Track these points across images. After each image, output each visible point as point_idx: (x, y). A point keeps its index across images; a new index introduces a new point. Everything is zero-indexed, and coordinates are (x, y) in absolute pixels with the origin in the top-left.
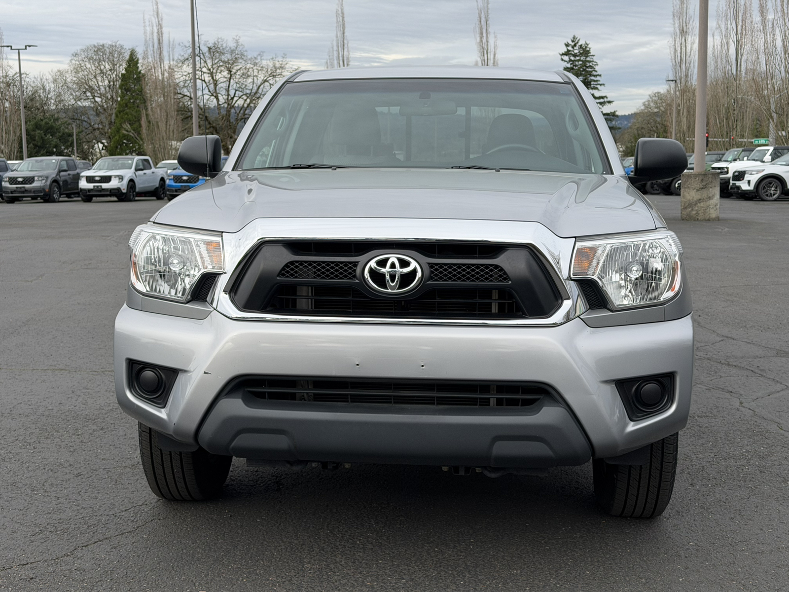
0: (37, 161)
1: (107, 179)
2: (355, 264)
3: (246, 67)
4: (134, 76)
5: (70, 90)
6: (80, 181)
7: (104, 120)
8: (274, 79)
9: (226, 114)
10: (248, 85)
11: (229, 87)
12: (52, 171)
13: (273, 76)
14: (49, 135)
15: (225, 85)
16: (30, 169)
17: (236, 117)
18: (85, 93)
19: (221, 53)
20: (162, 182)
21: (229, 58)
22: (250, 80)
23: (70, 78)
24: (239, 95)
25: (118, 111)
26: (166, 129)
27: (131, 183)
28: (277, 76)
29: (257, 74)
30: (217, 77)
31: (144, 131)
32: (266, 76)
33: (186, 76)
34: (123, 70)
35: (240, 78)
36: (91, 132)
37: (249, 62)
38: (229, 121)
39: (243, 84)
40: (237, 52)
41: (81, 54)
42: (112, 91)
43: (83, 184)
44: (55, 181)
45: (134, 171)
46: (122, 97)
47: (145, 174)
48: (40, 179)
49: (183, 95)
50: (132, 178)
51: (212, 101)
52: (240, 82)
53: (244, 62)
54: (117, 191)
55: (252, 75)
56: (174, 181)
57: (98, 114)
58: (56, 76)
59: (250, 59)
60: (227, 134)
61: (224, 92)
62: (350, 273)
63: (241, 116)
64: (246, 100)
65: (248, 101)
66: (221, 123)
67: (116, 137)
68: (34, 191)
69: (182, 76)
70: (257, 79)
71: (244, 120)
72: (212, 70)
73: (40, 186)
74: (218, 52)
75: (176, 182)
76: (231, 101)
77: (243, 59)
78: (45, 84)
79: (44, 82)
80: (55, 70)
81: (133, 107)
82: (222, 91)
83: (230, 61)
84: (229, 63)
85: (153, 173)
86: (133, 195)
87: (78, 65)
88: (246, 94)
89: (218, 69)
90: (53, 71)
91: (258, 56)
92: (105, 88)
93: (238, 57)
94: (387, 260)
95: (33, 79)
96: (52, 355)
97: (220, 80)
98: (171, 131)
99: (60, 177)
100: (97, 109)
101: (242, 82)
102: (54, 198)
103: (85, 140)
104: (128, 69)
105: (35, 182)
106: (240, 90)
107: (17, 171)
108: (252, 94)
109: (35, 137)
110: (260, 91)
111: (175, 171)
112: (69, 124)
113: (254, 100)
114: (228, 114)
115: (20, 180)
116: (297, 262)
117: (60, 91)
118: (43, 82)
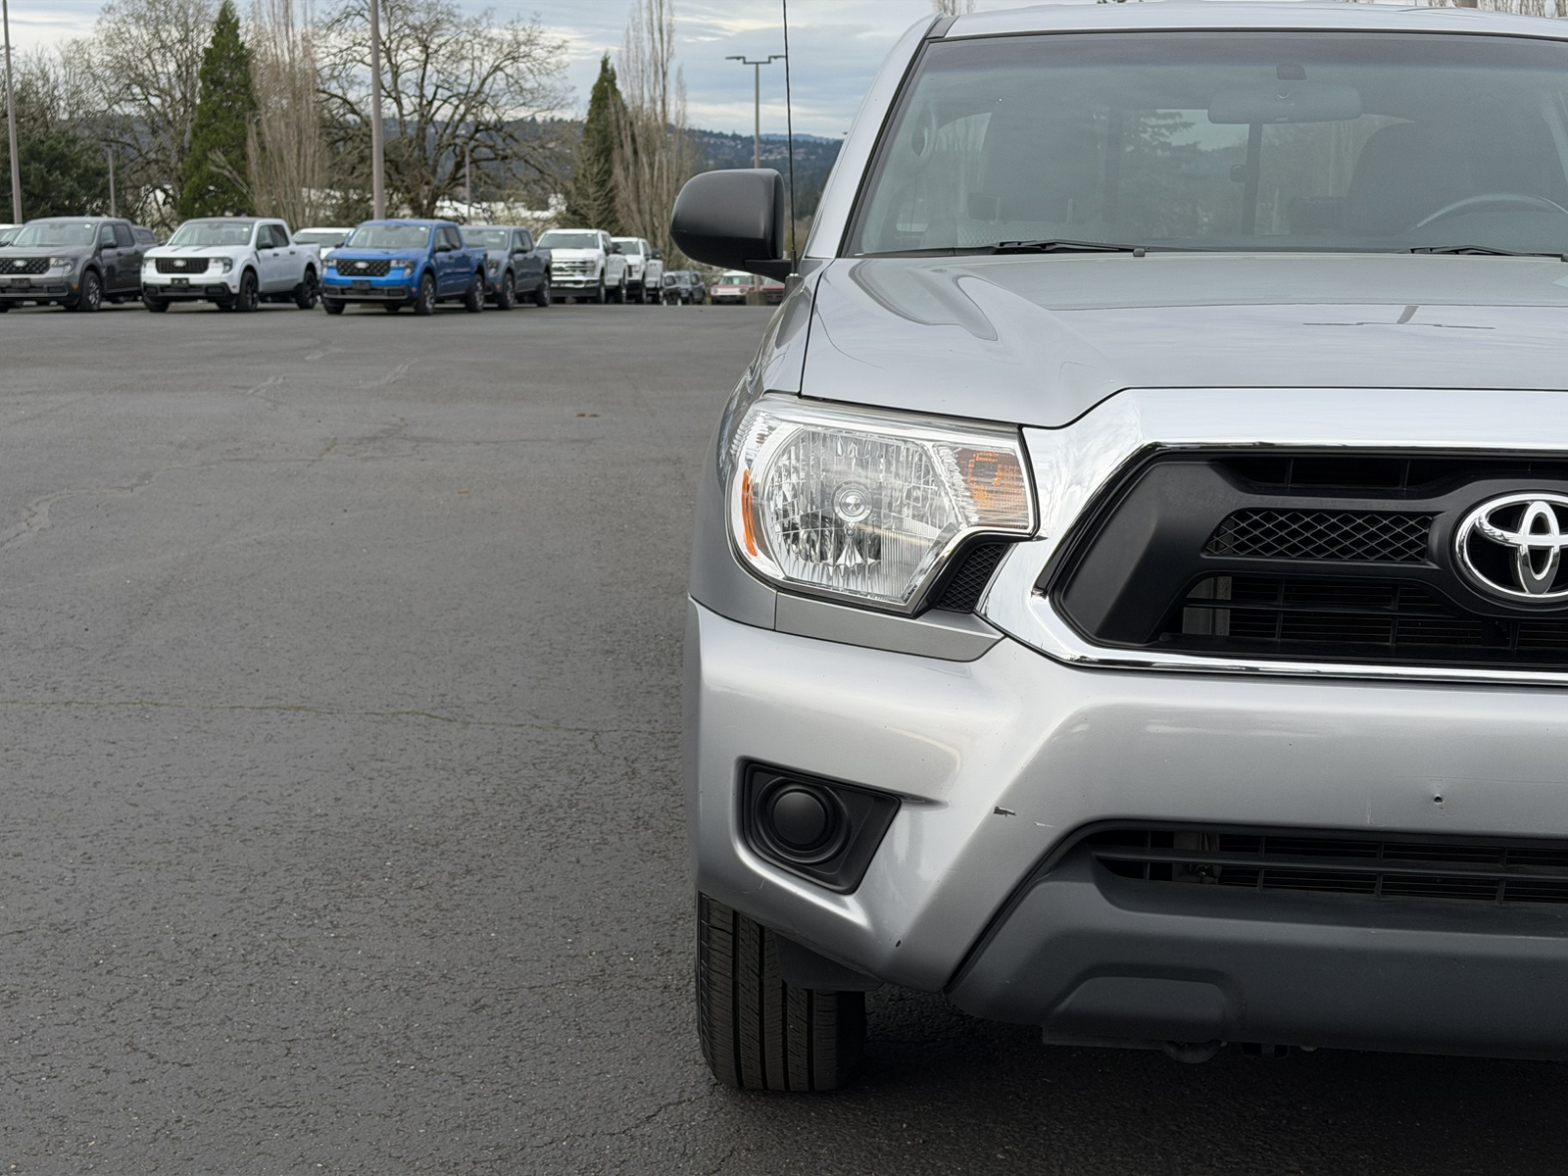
0: (52, 226)
1: (200, 265)
2: (1426, 519)
3: (457, 39)
4: (229, 54)
5: (98, 83)
6: (143, 269)
7: (168, 144)
8: (515, 64)
9: (418, 136)
10: (463, 76)
11: (423, 79)
12: (85, 247)
13: (513, 58)
14: (58, 172)
15: (416, 76)
16: (37, 243)
17: (437, 142)
18: (128, 87)
19: (407, 8)
20: (309, 273)
21: (423, 19)
22: (467, 65)
23: (97, 57)
24: (442, 95)
25: (197, 125)
26: (299, 163)
27: (249, 274)
28: (520, 60)
29: (480, 54)
30: (398, 58)
31: (253, 166)
32: (497, 58)
33: (335, 55)
34: (205, 41)
35: (444, 63)
36: (142, 168)
37: (465, 29)
38: (423, 149)
39: (451, 73)
40: (439, 8)
41: (120, 8)
42: (185, 83)
43: (150, 275)
44: (91, 267)
45: (255, 249)
46: (206, 96)
47: (276, 255)
48: (61, 262)
49: (329, 94)
50: (248, 263)
51: (389, 109)
52: (445, 69)
53: (453, 29)
54: (220, 290)
55: (471, 57)
56: (339, 270)
57: (154, 133)
58: (69, 51)
59: (467, 24)
60: (418, 175)
61: (412, 90)
62: (1411, 545)
63: (448, 140)
64: (457, 107)
65: (462, 108)
66: (407, 155)
67: (193, 179)
68: (48, 288)
69: (328, 56)
70: (481, 64)
71: (453, 147)
72: (388, 45)
73: (61, 278)
74: (400, 8)
75: (342, 274)
76: (428, 108)
77: (451, 22)
78: (47, 69)
79: (45, 65)
80: (68, 40)
81: (229, 117)
82: (408, 87)
83: (424, 27)
84: (424, 31)
85: (292, 253)
86: (253, 299)
87: (114, 30)
88: (457, 95)
89: (400, 42)
90: (64, 42)
91: (481, 17)
92: (169, 80)
93: (442, 19)
94: (1521, 508)
95: (23, 59)
96: (257, 671)
97: (404, 64)
98: (309, 169)
99: (101, 258)
100: (153, 122)
101: (449, 69)
102: (90, 302)
103: (129, 184)
104: (219, 38)
105: (51, 269)
106: (446, 86)
107: (11, 245)
108: (469, 95)
109: (29, 177)
110: (486, 88)
111: (339, 250)
112: (97, 151)
113: (474, 106)
114: (421, 135)
115: (19, 263)
116: (1256, 511)
117: (78, 83)
118: (42, 65)
